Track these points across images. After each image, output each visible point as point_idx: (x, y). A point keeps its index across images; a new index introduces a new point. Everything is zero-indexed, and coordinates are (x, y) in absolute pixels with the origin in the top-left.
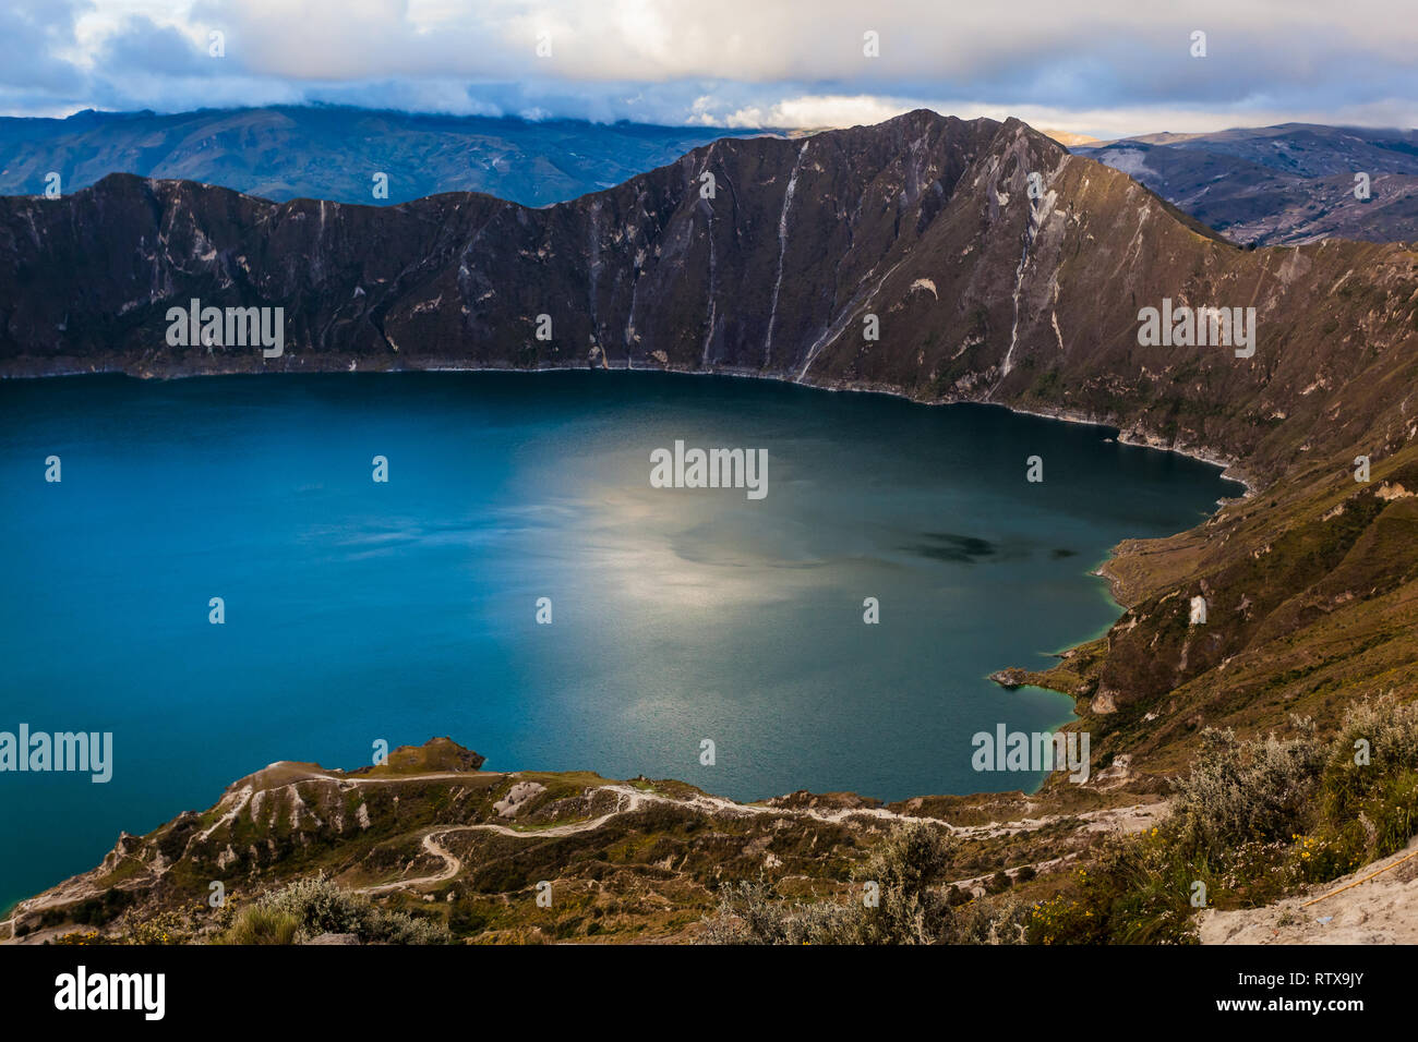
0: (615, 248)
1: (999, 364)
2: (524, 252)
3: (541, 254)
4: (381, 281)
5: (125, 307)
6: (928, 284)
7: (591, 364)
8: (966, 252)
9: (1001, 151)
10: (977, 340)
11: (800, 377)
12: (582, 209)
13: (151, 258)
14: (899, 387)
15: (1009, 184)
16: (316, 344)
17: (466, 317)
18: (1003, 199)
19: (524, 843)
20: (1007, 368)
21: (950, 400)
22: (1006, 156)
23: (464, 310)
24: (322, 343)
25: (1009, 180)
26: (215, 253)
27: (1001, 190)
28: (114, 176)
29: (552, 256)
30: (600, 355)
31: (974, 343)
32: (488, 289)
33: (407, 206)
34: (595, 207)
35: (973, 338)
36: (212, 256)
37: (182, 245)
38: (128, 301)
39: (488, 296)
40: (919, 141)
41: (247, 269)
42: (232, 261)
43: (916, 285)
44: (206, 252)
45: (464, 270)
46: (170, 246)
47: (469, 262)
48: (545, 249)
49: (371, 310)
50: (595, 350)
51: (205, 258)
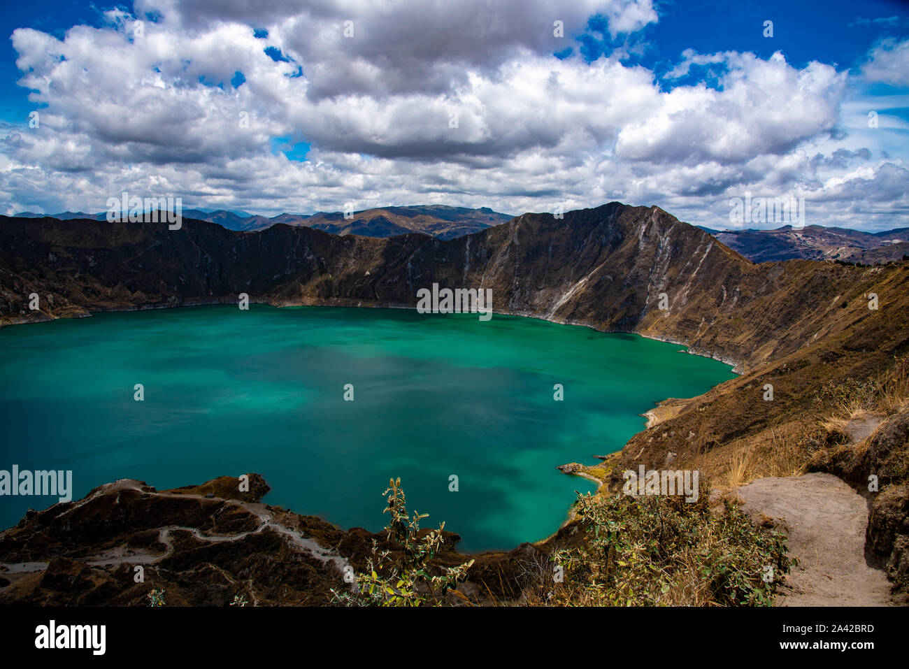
1: (639, 314)
2: (436, 259)
4: (377, 269)
5: (275, 277)
11: (550, 317)
12: (463, 241)
13: (288, 257)
16: (345, 294)
17: (409, 285)
23: (409, 282)
24: (348, 294)
26: (312, 256)
28: (277, 224)
29: (448, 260)
32: (420, 273)
34: (469, 240)
36: (311, 257)
37: (300, 252)
38: (276, 274)
39: (420, 276)
40: (612, 215)
41: (324, 263)
42: (318, 259)
43: (604, 277)
44: (309, 256)
45: (409, 265)
46: (296, 253)
47: (412, 261)
48: (445, 257)
49: (371, 281)
51: (308, 258)
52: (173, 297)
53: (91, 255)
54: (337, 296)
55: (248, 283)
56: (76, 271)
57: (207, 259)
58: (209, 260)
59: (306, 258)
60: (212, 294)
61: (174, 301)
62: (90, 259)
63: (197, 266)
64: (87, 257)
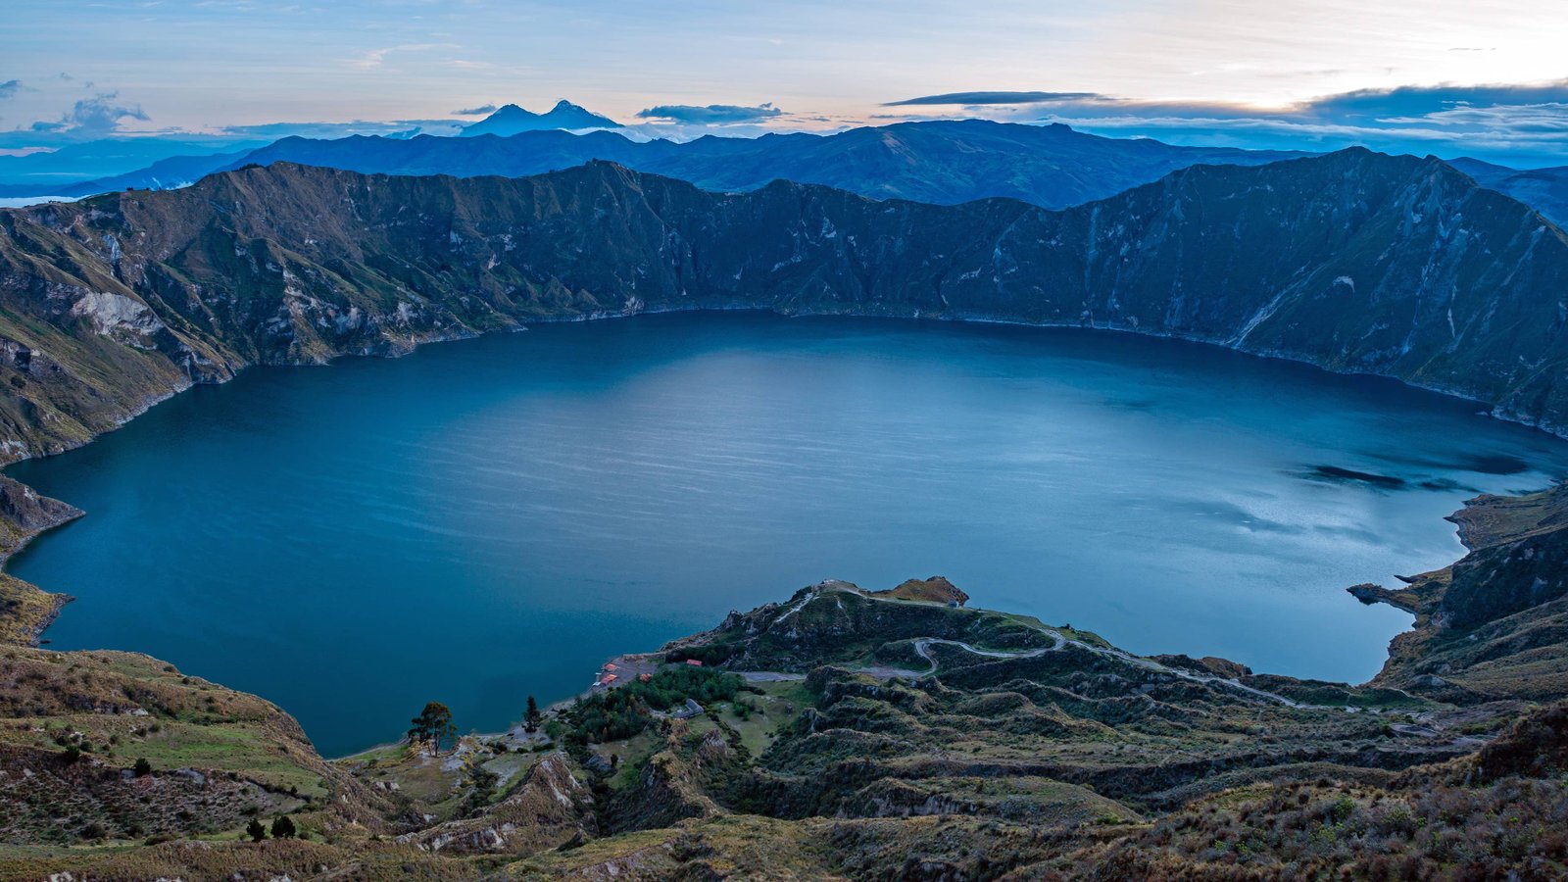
0: (1107, 242)
1: (1399, 345)
2: (1041, 241)
3: (1053, 243)
4: (941, 256)
5: (777, 266)
6: (1347, 280)
7: (1082, 323)
8: (1381, 258)
9: (1419, 181)
10: (1384, 326)
11: (1237, 343)
12: (1086, 212)
13: (795, 235)
14: (1315, 357)
15: (1423, 207)
16: (893, 297)
17: (996, 285)
18: (1417, 219)
19: (982, 659)
20: (1406, 349)
21: (1356, 370)
22: (1423, 185)
23: (995, 280)
24: (898, 297)
25: (1423, 203)
26: (835, 233)
27: (1416, 211)
28: (777, 182)
29: (1061, 244)
30: (1089, 317)
31: (1380, 328)
32: (1013, 267)
33: (963, 205)
34: (1096, 211)
35: (1380, 324)
36: (833, 235)
37: (815, 227)
38: (777, 262)
39: (1013, 270)
40: (1352, 171)
41: (855, 245)
42: (844, 238)
43: (1338, 281)
44: (829, 232)
45: (998, 252)
46: (807, 227)
47: (1002, 247)
48: (1057, 239)
49: (931, 277)
50: (1086, 313)
51: (828, 236)
52: (633, 300)
53: (509, 233)
54: (879, 300)
55: (738, 277)
56: (489, 258)
57: (673, 238)
58: (677, 240)
59: (823, 237)
60: (685, 293)
61: (633, 305)
62: (506, 240)
63: (661, 249)
64: (502, 236)
